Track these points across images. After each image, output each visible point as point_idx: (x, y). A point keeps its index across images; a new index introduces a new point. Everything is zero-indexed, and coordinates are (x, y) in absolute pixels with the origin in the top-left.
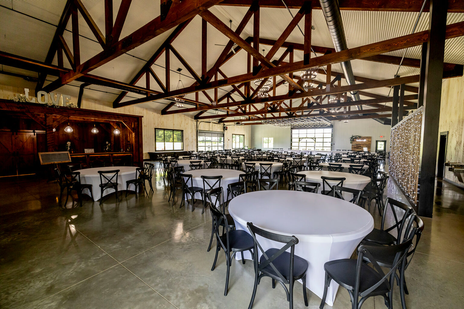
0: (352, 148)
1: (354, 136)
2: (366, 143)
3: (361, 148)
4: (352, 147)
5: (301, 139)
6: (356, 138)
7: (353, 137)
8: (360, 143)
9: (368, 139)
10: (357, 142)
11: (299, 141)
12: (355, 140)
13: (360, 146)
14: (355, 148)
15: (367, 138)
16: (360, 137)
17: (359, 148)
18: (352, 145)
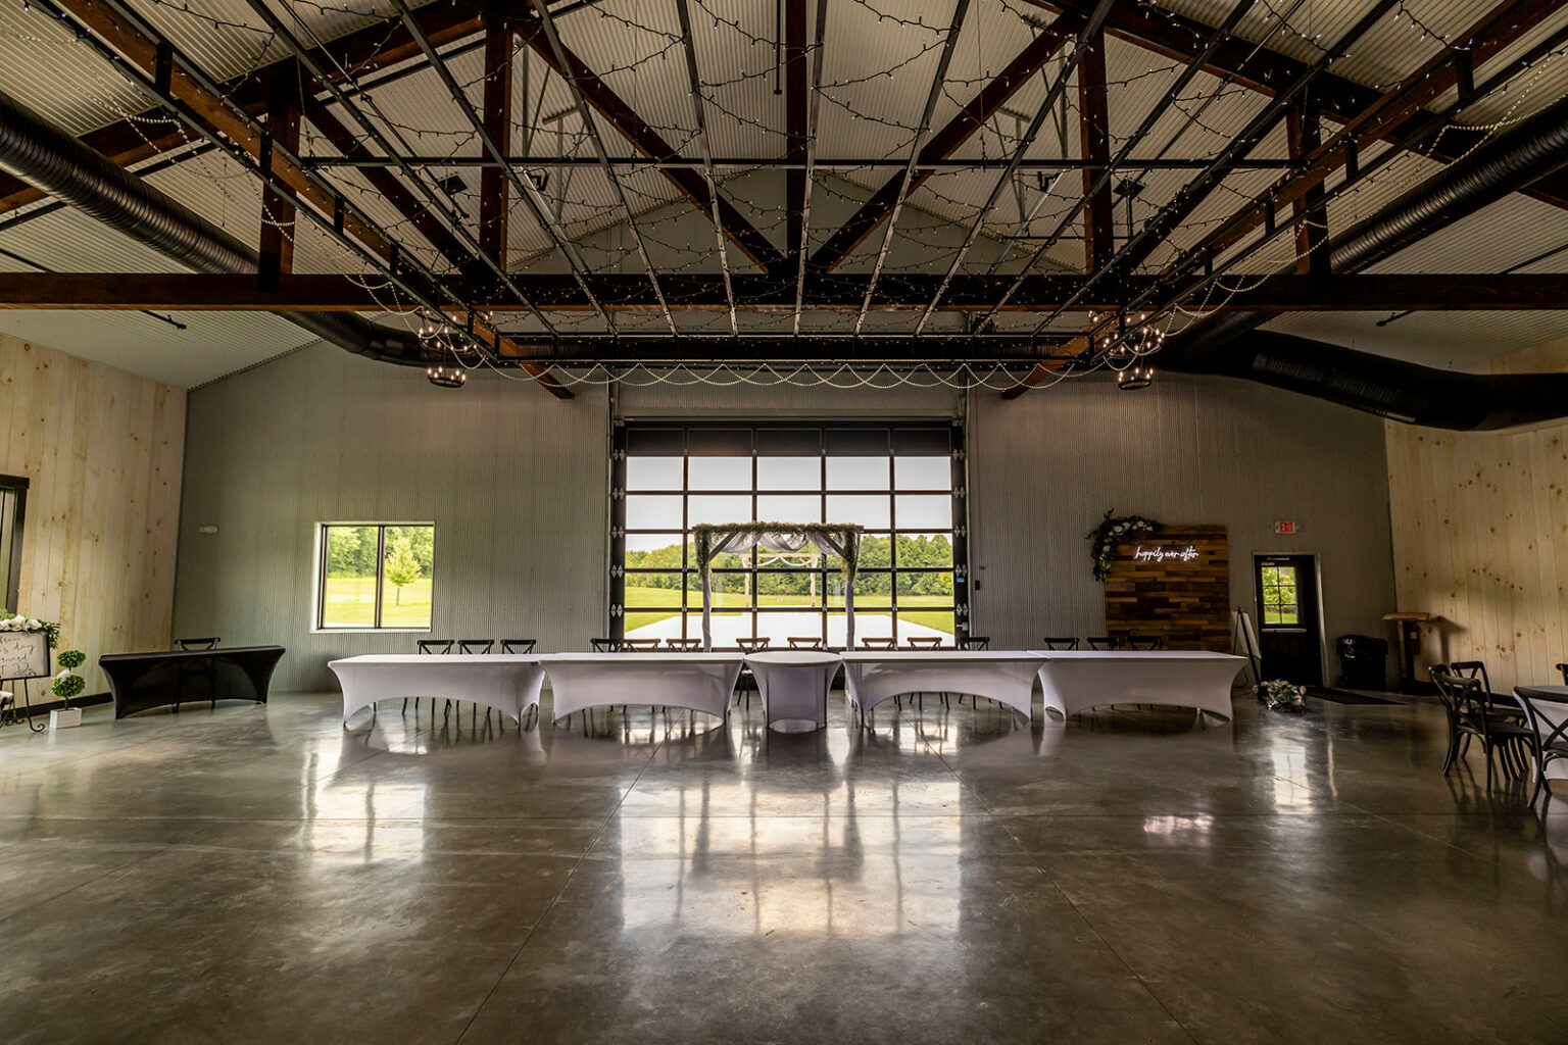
0: (1109, 617)
1: (1119, 522)
2: (1196, 574)
3: (1166, 617)
4: (1109, 605)
5: (715, 541)
6: (1131, 537)
7: (1109, 523)
8: (1160, 576)
9: (1205, 545)
10: (1138, 568)
11: (704, 555)
12: (1124, 549)
13: (1164, 602)
14: (1128, 612)
15: (1201, 537)
16: (1158, 533)
17: (1159, 611)
18: (1109, 594)
